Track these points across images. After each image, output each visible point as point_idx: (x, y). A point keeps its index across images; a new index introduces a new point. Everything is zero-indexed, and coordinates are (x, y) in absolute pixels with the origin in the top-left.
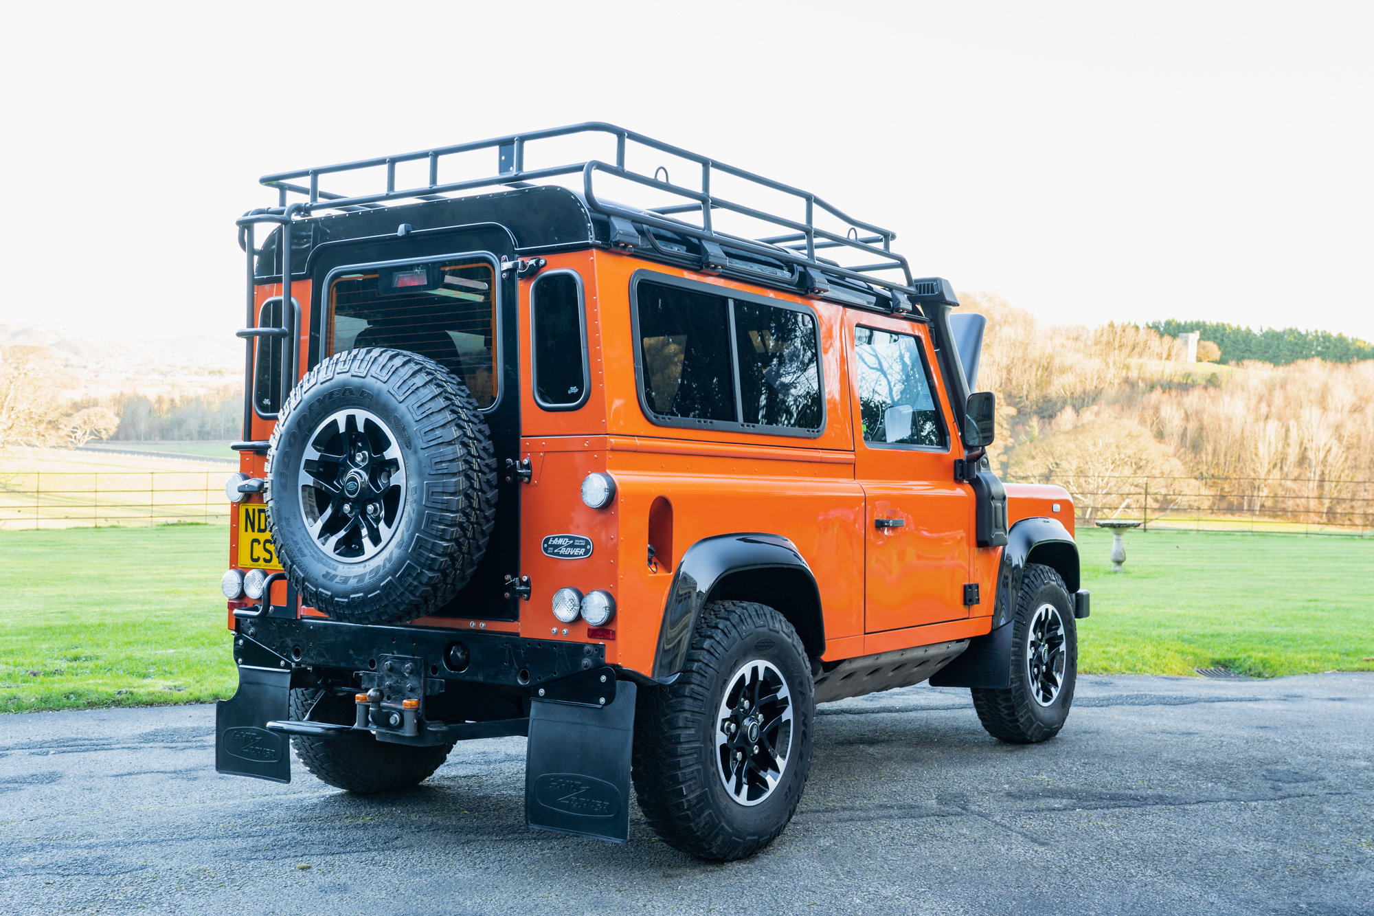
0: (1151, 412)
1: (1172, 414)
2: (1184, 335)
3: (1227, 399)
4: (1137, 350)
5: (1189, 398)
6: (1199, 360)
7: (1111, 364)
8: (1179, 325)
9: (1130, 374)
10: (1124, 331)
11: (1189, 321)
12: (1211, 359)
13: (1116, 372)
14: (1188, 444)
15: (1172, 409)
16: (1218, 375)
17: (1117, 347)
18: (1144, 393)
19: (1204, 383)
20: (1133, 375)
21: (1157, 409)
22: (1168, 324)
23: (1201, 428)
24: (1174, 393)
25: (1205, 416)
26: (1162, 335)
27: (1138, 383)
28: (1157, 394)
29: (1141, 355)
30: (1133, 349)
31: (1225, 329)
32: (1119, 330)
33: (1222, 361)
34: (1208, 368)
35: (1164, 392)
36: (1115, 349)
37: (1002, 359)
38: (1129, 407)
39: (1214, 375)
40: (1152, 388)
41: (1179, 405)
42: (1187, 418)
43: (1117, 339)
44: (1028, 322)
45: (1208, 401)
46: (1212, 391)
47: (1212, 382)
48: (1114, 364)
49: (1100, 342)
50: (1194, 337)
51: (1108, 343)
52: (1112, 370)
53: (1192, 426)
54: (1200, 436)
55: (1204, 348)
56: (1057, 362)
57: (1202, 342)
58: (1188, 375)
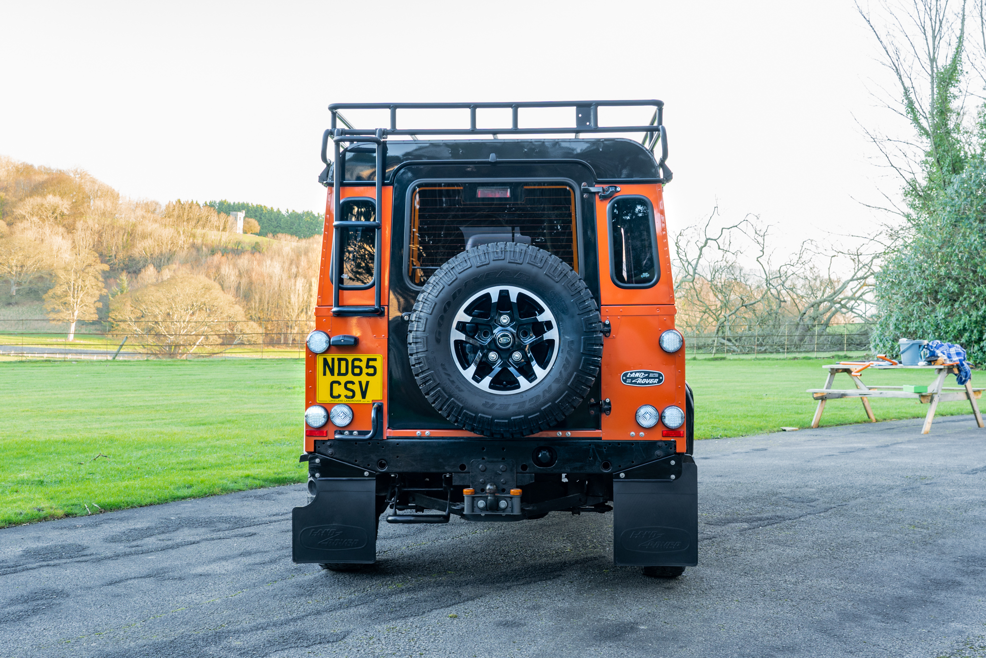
0: (214, 270)
1: (229, 271)
2: (234, 213)
3: (269, 262)
4: (201, 223)
5: (242, 260)
6: (245, 232)
7: (181, 233)
8: (229, 205)
9: (195, 241)
10: (191, 208)
11: (236, 203)
12: (253, 232)
13: (185, 239)
14: (241, 296)
15: (229, 268)
16: (260, 243)
17: (185, 219)
18: (207, 256)
19: (250, 249)
20: (199, 241)
21: (218, 268)
22: (221, 204)
23: (251, 283)
24: (230, 257)
25: (254, 274)
26: (219, 213)
27: (202, 248)
28: (217, 258)
29: (204, 227)
30: (198, 222)
31: (262, 210)
32: (187, 207)
33: (260, 234)
34: (250, 239)
35: (223, 255)
36: (184, 221)
37: (94, 225)
38: (198, 266)
39: (257, 243)
40: (213, 252)
41: (235, 265)
42: (240, 275)
43: (186, 214)
44: (113, 196)
45: (255, 263)
46: (257, 255)
47: (256, 249)
48: (184, 232)
49: (173, 215)
50: (241, 215)
51: (179, 217)
52: (182, 237)
53: (244, 281)
54: (250, 289)
55: (248, 223)
56: (139, 229)
57: (247, 219)
58: (239, 243)
